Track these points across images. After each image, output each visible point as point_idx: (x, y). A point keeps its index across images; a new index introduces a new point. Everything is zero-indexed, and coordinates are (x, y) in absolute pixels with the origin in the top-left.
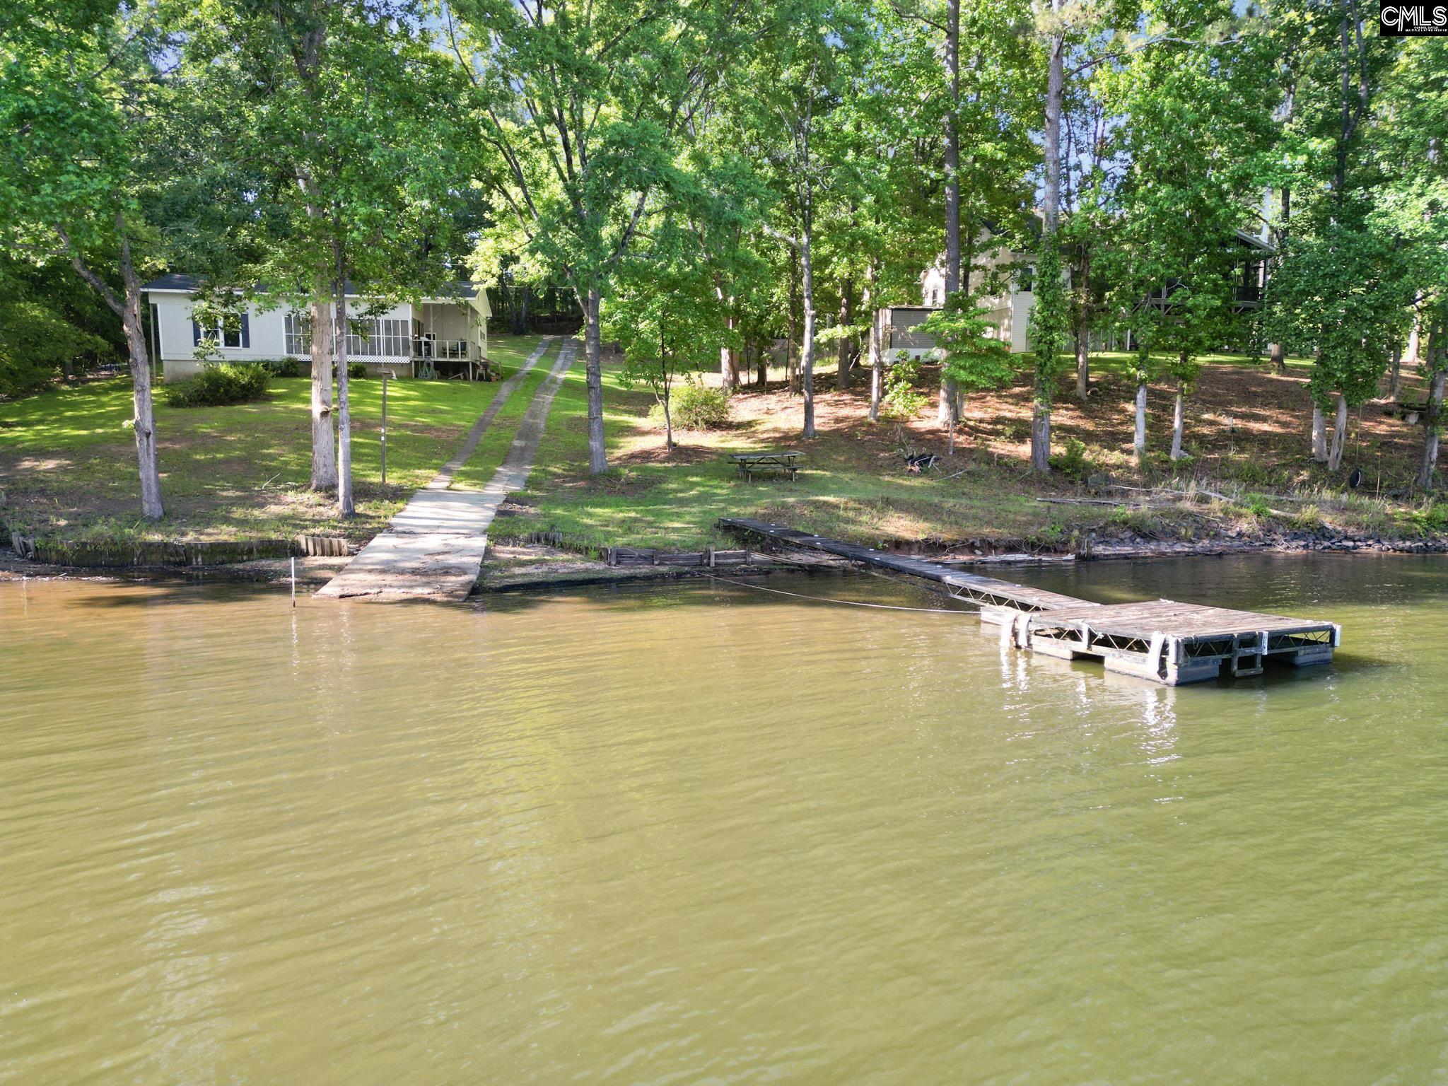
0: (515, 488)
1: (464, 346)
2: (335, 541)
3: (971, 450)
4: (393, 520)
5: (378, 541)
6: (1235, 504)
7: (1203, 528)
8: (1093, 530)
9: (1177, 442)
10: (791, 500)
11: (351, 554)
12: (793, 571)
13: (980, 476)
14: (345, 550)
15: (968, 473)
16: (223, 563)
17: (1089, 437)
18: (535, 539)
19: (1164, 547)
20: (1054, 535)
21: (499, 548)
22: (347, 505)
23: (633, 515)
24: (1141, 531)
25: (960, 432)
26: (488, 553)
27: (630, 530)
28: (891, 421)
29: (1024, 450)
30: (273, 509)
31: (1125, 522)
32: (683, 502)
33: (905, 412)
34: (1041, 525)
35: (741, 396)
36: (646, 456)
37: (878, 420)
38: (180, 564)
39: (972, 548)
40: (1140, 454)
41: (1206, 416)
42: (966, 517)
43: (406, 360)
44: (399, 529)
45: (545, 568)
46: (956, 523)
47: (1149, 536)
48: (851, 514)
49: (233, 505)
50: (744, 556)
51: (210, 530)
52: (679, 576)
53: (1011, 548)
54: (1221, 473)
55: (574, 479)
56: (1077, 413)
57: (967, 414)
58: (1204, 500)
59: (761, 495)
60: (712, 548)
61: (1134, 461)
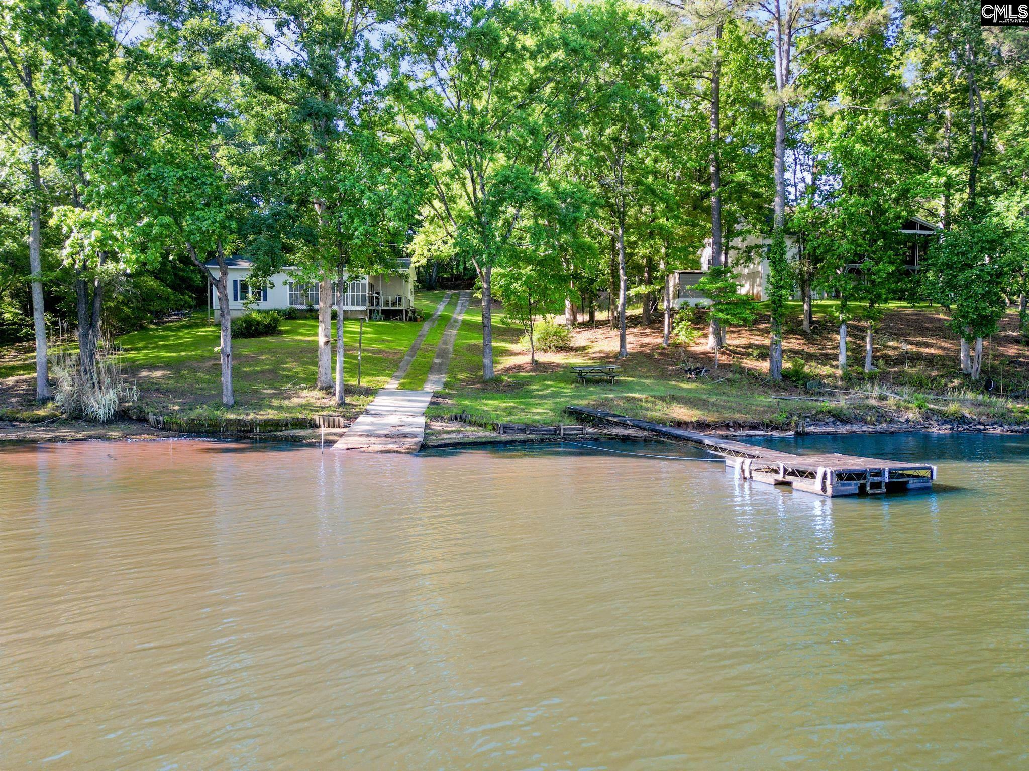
0: (438, 388)
1: (400, 299)
2: (336, 419)
3: (730, 365)
4: (368, 407)
5: (361, 419)
6: (905, 401)
7: (882, 416)
8: (808, 417)
9: (868, 360)
10: (611, 396)
11: (345, 426)
12: (612, 439)
13: (734, 381)
14: (342, 424)
15: (727, 380)
16: (271, 431)
17: (809, 357)
18: (454, 418)
19: (855, 428)
20: (781, 418)
21: (433, 423)
22: (341, 398)
23: (512, 404)
24: (839, 417)
25: (723, 353)
26: (427, 426)
27: (510, 414)
28: (677, 346)
29: (764, 366)
30: (296, 400)
31: (829, 412)
32: (542, 397)
33: (687, 341)
34: (773, 413)
35: (578, 330)
36: (519, 368)
37: (669, 346)
38: (247, 431)
39: (727, 426)
40: (843, 368)
41: (891, 344)
42: (724, 407)
43: (364, 308)
44: (373, 412)
45: (461, 435)
46: (718, 411)
47: (845, 421)
48: (650, 405)
49: (272, 397)
50: (582, 429)
51: (262, 412)
52: (542, 440)
53: (753, 427)
54: (899, 381)
55: (473, 383)
56: (802, 342)
57: (729, 342)
58: (883, 398)
59: (592, 393)
60: (562, 424)
61: (839, 373)
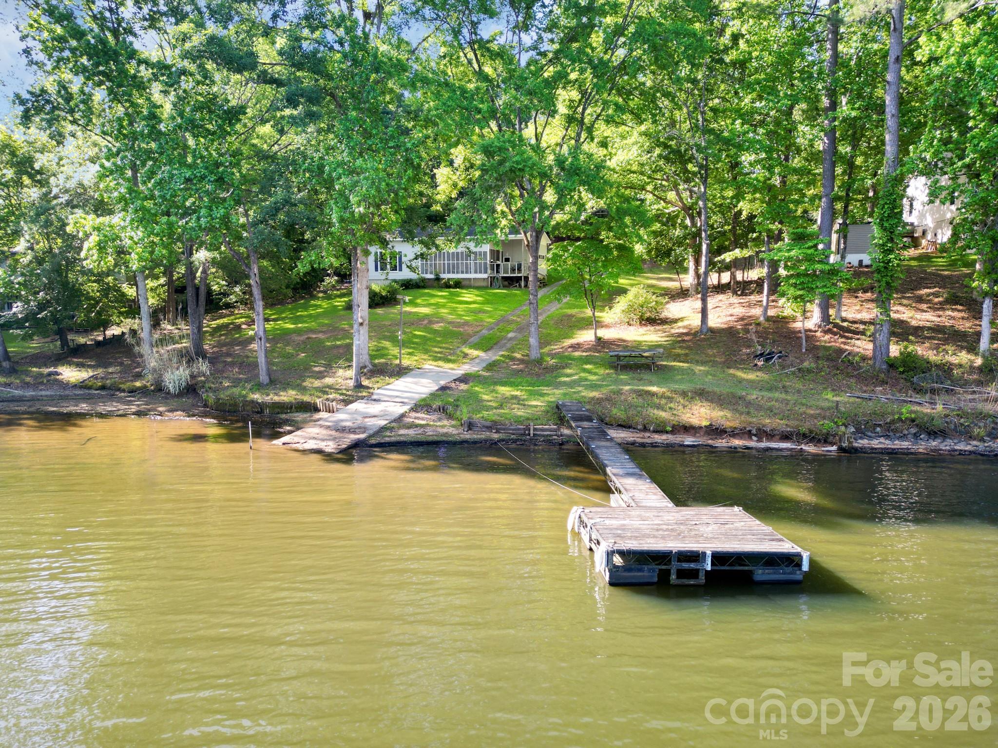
0: (475, 369)
1: (519, 265)
2: (331, 404)
3: (826, 348)
4: (376, 391)
5: (354, 405)
11: (333, 412)
14: (335, 409)
16: (278, 413)
18: (438, 409)
21: (411, 414)
22: (356, 381)
23: (518, 393)
24: (929, 429)
26: (399, 418)
30: (326, 380)
31: (916, 420)
32: (559, 385)
34: (823, 418)
38: (258, 412)
40: (984, 355)
43: (485, 276)
44: (375, 397)
45: (421, 431)
46: (747, 413)
48: (661, 402)
50: (555, 430)
55: (521, 362)
60: (532, 424)
61: (978, 361)
